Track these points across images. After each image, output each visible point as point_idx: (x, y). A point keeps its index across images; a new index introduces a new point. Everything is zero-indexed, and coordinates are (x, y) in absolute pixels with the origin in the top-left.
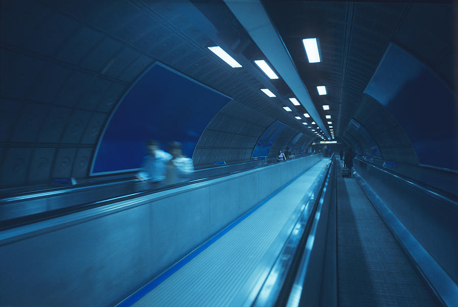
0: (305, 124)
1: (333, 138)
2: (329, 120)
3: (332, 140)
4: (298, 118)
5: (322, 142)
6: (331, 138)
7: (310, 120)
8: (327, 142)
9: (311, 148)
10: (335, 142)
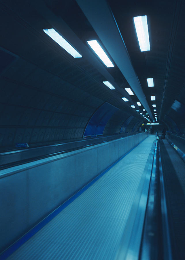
0: (138, 111)
1: (156, 121)
2: (154, 108)
3: (155, 122)
4: (133, 107)
5: (149, 124)
6: (155, 120)
7: (141, 108)
8: (152, 124)
9: (141, 128)
10: (158, 124)
